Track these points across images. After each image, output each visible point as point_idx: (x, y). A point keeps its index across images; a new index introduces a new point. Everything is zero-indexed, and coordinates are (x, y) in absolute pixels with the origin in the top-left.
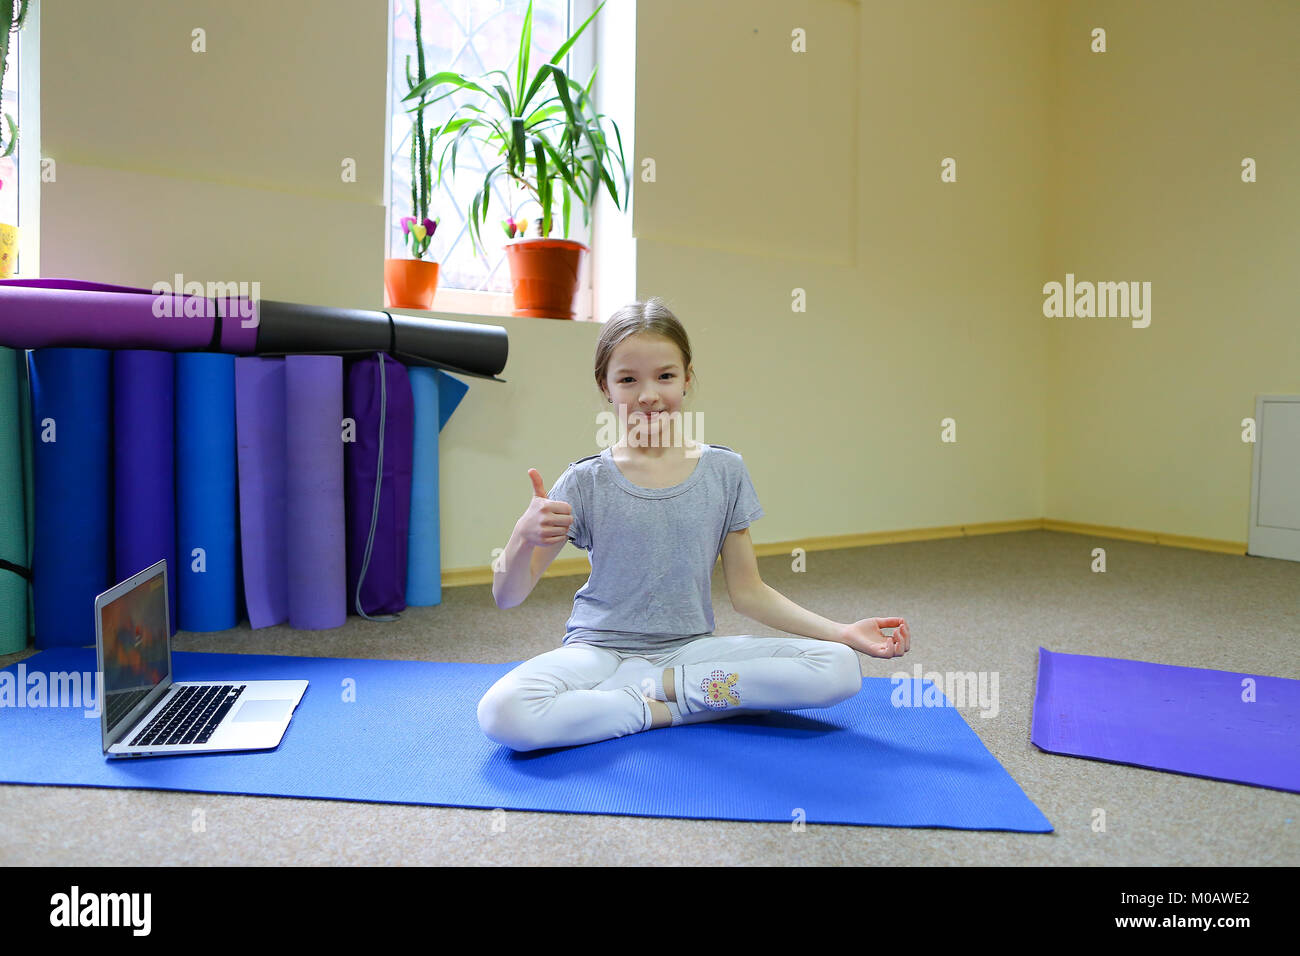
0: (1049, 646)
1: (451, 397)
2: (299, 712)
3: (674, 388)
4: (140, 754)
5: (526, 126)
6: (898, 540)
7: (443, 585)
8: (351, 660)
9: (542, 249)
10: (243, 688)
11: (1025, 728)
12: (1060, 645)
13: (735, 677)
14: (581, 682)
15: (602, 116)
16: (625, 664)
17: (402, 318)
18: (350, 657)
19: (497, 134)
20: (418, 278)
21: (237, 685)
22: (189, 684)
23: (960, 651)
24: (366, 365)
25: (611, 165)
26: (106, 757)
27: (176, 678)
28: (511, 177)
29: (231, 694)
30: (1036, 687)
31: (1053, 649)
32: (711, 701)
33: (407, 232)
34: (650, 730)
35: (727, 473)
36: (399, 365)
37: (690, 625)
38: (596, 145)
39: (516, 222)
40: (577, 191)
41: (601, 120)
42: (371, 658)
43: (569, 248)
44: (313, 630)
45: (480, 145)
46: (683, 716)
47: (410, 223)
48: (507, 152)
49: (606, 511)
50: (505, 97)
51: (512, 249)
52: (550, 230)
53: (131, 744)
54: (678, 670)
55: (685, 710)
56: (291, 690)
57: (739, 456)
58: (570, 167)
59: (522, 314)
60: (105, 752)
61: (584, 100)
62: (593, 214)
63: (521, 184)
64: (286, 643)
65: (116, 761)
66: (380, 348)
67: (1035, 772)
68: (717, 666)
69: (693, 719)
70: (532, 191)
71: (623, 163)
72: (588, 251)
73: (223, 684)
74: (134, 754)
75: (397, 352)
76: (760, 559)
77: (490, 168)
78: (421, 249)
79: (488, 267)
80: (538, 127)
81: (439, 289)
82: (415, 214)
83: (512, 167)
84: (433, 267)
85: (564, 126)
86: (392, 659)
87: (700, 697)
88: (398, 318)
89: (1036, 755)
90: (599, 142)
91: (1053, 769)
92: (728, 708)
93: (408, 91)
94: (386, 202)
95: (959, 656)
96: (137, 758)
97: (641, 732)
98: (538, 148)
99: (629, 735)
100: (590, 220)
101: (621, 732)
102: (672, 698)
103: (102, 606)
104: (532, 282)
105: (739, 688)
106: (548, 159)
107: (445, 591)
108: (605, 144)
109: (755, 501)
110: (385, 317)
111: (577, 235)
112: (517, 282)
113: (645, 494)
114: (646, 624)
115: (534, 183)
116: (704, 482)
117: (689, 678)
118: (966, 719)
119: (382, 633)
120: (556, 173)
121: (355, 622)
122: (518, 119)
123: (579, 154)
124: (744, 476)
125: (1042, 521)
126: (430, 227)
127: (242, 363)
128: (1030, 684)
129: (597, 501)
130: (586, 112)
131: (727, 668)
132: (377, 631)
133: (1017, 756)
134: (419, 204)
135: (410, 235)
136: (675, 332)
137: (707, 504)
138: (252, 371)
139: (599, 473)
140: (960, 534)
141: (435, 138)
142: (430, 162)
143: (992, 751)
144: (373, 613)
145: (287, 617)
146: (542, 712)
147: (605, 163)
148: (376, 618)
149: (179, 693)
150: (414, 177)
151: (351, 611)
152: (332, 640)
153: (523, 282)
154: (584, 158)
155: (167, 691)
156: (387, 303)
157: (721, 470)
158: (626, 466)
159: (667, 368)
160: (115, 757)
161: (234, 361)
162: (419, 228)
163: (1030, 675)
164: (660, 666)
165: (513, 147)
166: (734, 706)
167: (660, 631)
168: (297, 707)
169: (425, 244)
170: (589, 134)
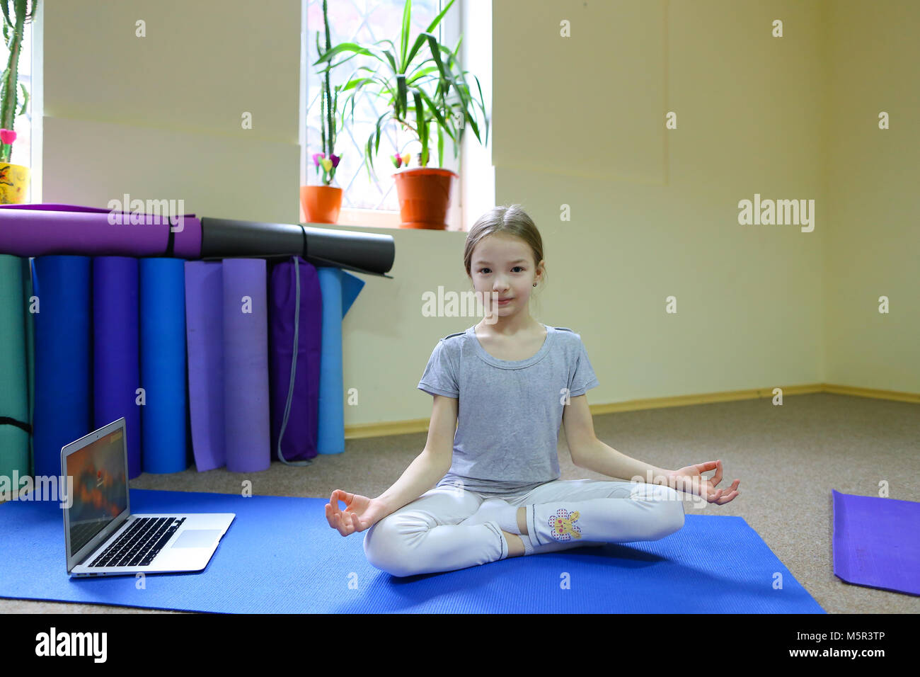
0: (841, 488)
1: (351, 291)
2: (225, 540)
3: (525, 279)
4: (96, 574)
5: (407, 82)
6: (706, 401)
7: (346, 437)
8: (270, 497)
9: (422, 175)
10: (183, 519)
11: (827, 561)
12: (849, 487)
13: (577, 514)
14: (450, 518)
15: (466, 72)
16: (486, 504)
17: (312, 230)
18: (270, 495)
19: (386, 89)
20: (326, 200)
21: (179, 517)
22: (142, 516)
23: (764, 492)
24: (284, 266)
25: (474, 111)
26: (71, 576)
27: (133, 511)
28: (397, 121)
29: (174, 524)
30: (833, 523)
31: (844, 491)
32: (557, 535)
33: (318, 165)
34: (507, 558)
35: (568, 349)
36: (309, 267)
37: (538, 474)
38: (463, 95)
39: (402, 156)
40: (448, 130)
41: (466, 76)
42: (287, 496)
43: (442, 174)
44: (244, 473)
45: (373, 97)
46: (534, 547)
47: (320, 158)
48: (394, 103)
49: (470, 378)
50: (391, 59)
51: (399, 177)
52: (428, 161)
53: (90, 566)
54: (529, 508)
55: (535, 542)
56: (220, 522)
57: (578, 336)
58: (442, 113)
59: (407, 226)
60: (69, 572)
61: (452, 60)
62: (461, 149)
63: (406, 127)
64: (221, 484)
65: (77, 579)
66: (295, 253)
67: (842, 601)
68: (563, 505)
69: (542, 550)
70: (414, 132)
71: (483, 109)
72: (457, 177)
73: (168, 516)
74: (91, 574)
75: (309, 256)
76: (595, 417)
77: (380, 115)
78: (328, 178)
79: (381, 191)
80: (417, 82)
81: (342, 209)
82: (324, 151)
83: (398, 114)
84: (338, 192)
85: (437, 81)
86: (303, 496)
87: (547, 531)
88: (309, 230)
89: (840, 586)
90: (464, 93)
91: (857, 599)
92: (572, 540)
93: (317, 58)
94: (302, 142)
95: (763, 496)
96: (94, 577)
97: (499, 561)
98: (417, 98)
99: (489, 563)
100: (459, 153)
101: (482, 561)
102: (525, 532)
103: (66, 455)
104: (414, 202)
105: (580, 524)
106: (426, 107)
107: (348, 442)
108: (469, 93)
109: (590, 372)
110: (299, 229)
111: (449, 165)
112: (403, 202)
113: (501, 365)
114: (502, 473)
115: (415, 126)
116: (550, 357)
117: (539, 515)
118: (775, 552)
119: (297, 475)
120: (432, 118)
121: (277, 466)
122: (402, 75)
123: (449, 102)
124: (582, 352)
125: (824, 385)
126: (335, 161)
127: (191, 266)
128: (827, 522)
129: (463, 370)
130: (454, 70)
131: (570, 507)
132: (294, 475)
133: (823, 587)
134: (327, 144)
135: (320, 168)
136: (529, 234)
137: (552, 374)
138: (197, 272)
139: (464, 346)
140: (756, 396)
141: (338, 93)
142: (334, 112)
143: (801, 582)
144: (289, 460)
145: (225, 463)
146: (416, 544)
147: (470, 109)
148: (293, 463)
149: (134, 523)
150: (323, 123)
151: (274, 458)
152: (258, 481)
153: (407, 202)
154: (454, 105)
155: (125, 521)
156: (303, 218)
157: (564, 348)
158: (487, 342)
159: (518, 262)
160: (77, 576)
161: (184, 264)
162: (327, 161)
163: (826, 513)
164: (514, 505)
165: (398, 98)
166: (576, 539)
167: (513, 479)
168: (223, 536)
169: (332, 173)
170: (456, 87)
